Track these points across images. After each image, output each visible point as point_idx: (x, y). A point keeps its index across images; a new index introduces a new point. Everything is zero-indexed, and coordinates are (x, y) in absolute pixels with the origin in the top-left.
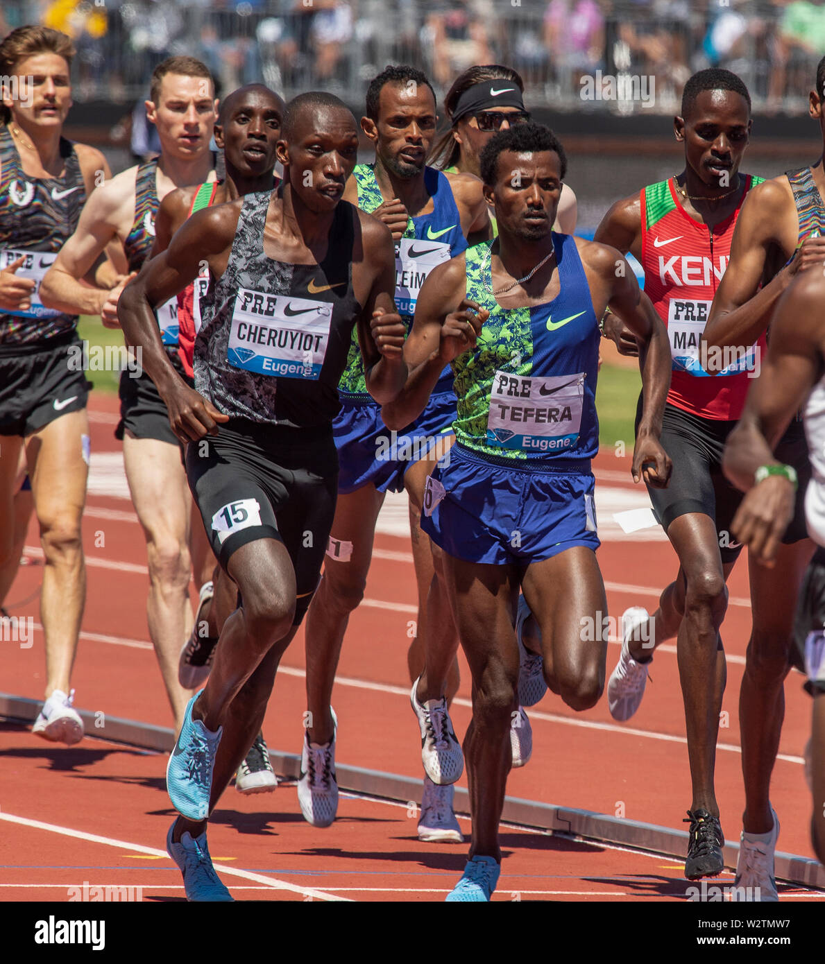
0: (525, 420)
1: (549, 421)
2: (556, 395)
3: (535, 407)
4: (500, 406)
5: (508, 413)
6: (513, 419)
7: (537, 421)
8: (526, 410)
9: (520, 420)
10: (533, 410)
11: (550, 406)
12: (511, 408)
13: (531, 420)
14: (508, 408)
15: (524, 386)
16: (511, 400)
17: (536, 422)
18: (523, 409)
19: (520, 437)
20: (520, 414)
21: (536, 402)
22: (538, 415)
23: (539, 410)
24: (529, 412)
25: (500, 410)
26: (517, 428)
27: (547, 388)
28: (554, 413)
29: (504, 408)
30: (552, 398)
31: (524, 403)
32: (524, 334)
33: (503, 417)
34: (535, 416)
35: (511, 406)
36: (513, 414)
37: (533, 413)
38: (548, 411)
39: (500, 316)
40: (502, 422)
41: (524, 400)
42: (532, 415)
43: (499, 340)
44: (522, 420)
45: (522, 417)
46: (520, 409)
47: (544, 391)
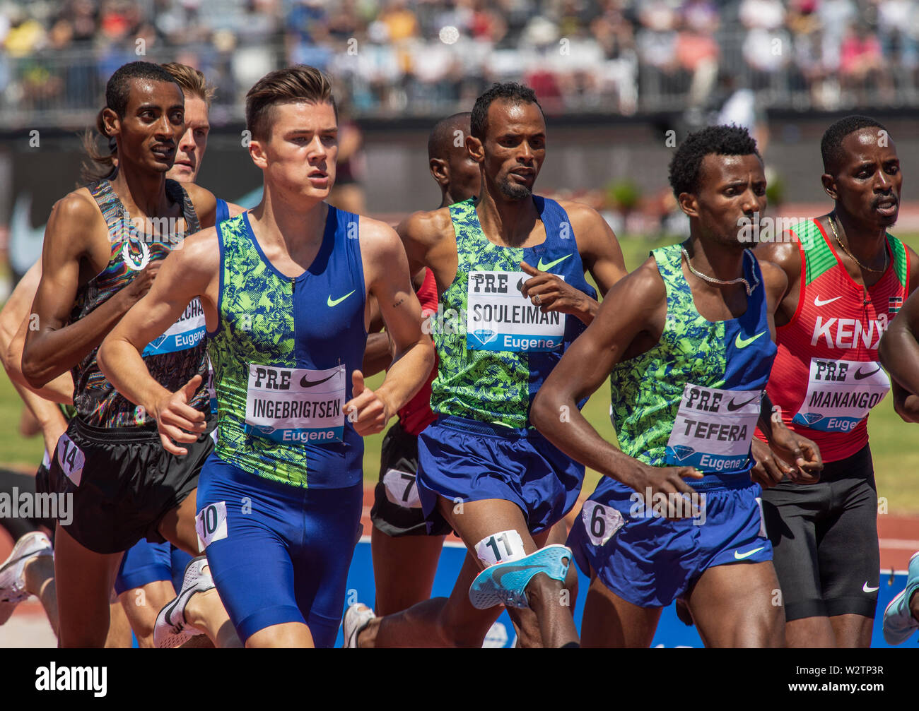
0: (708, 437)
1: (729, 440)
2: (741, 411)
3: (720, 423)
4: (686, 421)
5: (694, 428)
6: (697, 435)
7: (720, 438)
8: (712, 426)
9: (703, 436)
10: (717, 426)
11: (733, 423)
12: (697, 423)
13: (714, 437)
14: (694, 423)
15: (715, 400)
16: (698, 415)
17: (718, 439)
18: (709, 425)
19: (700, 455)
20: (704, 430)
21: (722, 418)
22: (722, 432)
23: (724, 427)
24: (714, 429)
25: (687, 424)
26: (701, 446)
27: (735, 404)
28: (735, 431)
29: (690, 423)
30: (736, 414)
31: (710, 418)
32: (720, 349)
33: (687, 433)
34: (718, 433)
35: (698, 421)
36: (699, 429)
37: (717, 429)
38: (730, 428)
39: (703, 328)
40: (686, 439)
41: (712, 415)
42: (716, 432)
43: (697, 354)
44: (706, 436)
45: (706, 434)
46: (706, 425)
47: (732, 407)
